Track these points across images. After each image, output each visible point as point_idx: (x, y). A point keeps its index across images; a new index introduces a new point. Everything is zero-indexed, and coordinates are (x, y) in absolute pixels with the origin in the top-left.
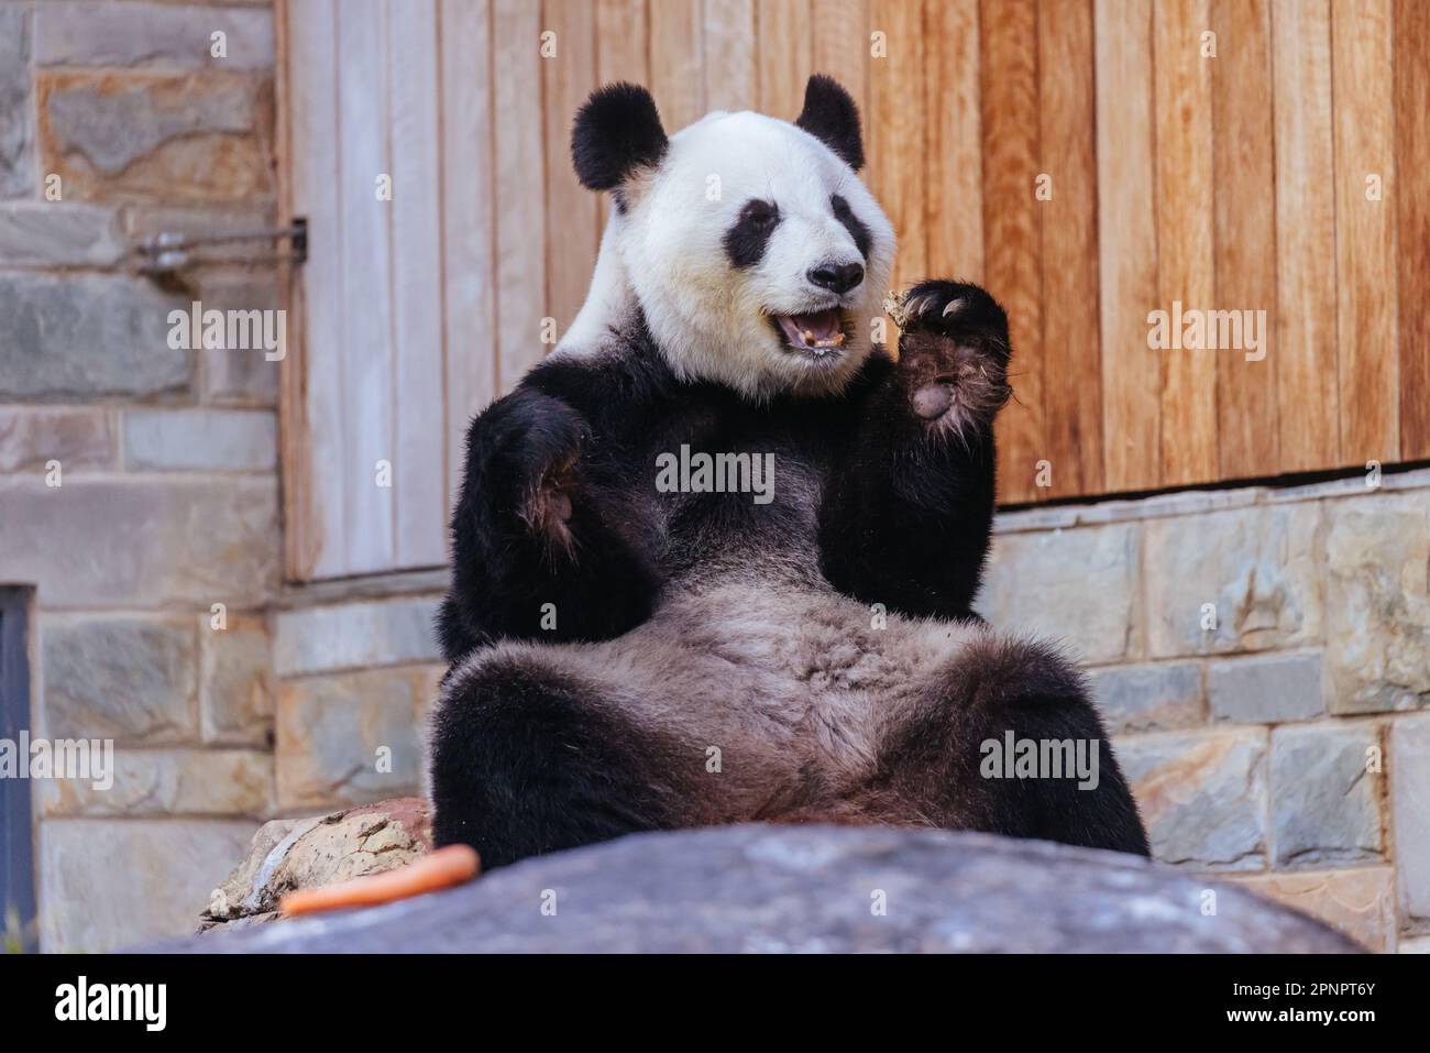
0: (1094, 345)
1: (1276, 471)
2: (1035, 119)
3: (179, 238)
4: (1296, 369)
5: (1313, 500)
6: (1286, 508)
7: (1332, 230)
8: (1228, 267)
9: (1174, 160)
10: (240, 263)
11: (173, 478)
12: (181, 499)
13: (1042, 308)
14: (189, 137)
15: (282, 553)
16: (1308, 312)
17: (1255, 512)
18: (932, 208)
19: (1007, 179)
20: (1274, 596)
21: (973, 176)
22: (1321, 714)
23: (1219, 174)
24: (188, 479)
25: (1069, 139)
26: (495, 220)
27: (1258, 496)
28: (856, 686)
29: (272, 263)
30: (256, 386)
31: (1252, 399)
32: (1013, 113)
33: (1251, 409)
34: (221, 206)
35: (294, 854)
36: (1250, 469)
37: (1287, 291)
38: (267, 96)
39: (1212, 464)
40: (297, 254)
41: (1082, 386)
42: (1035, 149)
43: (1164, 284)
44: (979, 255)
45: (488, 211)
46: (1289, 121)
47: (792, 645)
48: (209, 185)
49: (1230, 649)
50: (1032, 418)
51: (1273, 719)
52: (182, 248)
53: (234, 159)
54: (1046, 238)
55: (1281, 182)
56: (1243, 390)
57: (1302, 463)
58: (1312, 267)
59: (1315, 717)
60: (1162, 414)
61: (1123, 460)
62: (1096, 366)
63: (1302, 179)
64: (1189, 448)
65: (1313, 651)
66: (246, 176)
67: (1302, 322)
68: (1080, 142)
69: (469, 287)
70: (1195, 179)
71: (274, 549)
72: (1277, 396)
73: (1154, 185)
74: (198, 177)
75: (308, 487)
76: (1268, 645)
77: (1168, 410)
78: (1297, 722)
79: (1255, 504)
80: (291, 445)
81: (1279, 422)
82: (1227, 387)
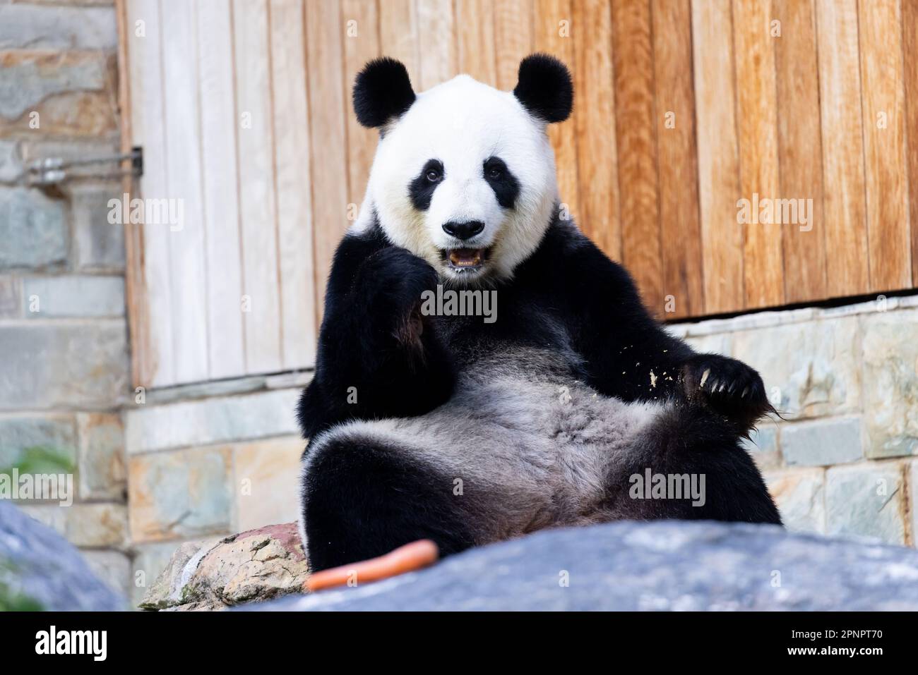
0: (696, 216)
1: (825, 296)
2: (651, 66)
3: (59, 161)
4: (837, 228)
5: (852, 315)
6: (833, 322)
7: (861, 134)
8: (788, 161)
9: (748, 91)
10: (100, 178)
11: (58, 323)
12: (63, 336)
13: (659, 192)
14: (63, 94)
15: (130, 372)
16: (845, 189)
17: (811, 325)
18: (580, 127)
19: (632, 107)
20: (826, 381)
21: (608, 105)
22: (861, 458)
23: (781, 99)
24: (68, 323)
25: (675, 79)
26: (274, 144)
27: (813, 314)
28: (587, 441)
29: (118, 178)
30: (111, 259)
31: (807, 249)
32: (636, 62)
33: (807, 256)
34: (85, 140)
35: (206, 563)
36: (807, 296)
37: (831, 176)
38: (113, 67)
39: (780, 294)
40: (136, 170)
41: (688, 244)
42: (652, 87)
43: (744, 173)
44: (614, 158)
45: (269, 138)
46: (829, 63)
47: (545, 415)
48: (76, 126)
49: (796, 416)
50: (654, 266)
51: (827, 463)
52: (61, 168)
53: (92, 109)
54: (660, 146)
55: (824, 104)
56: (801, 243)
57: (843, 291)
58: (847, 159)
59: (857, 461)
60: (744, 261)
61: (717, 293)
62: (697, 230)
63: (839, 101)
64: (764, 282)
65: (855, 417)
66: (100, 120)
67: (841, 196)
68: (683, 80)
69: (257, 190)
70: (764, 103)
71: (125, 368)
72: (824, 246)
73: (735, 107)
74: (69, 120)
75: (147, 327)
76: (823, 413)
77: (750, 258)
78: (843, 464)
79: (812, 319)
80: (134, 299)
81: (827, 264)
82: (790, 242)
